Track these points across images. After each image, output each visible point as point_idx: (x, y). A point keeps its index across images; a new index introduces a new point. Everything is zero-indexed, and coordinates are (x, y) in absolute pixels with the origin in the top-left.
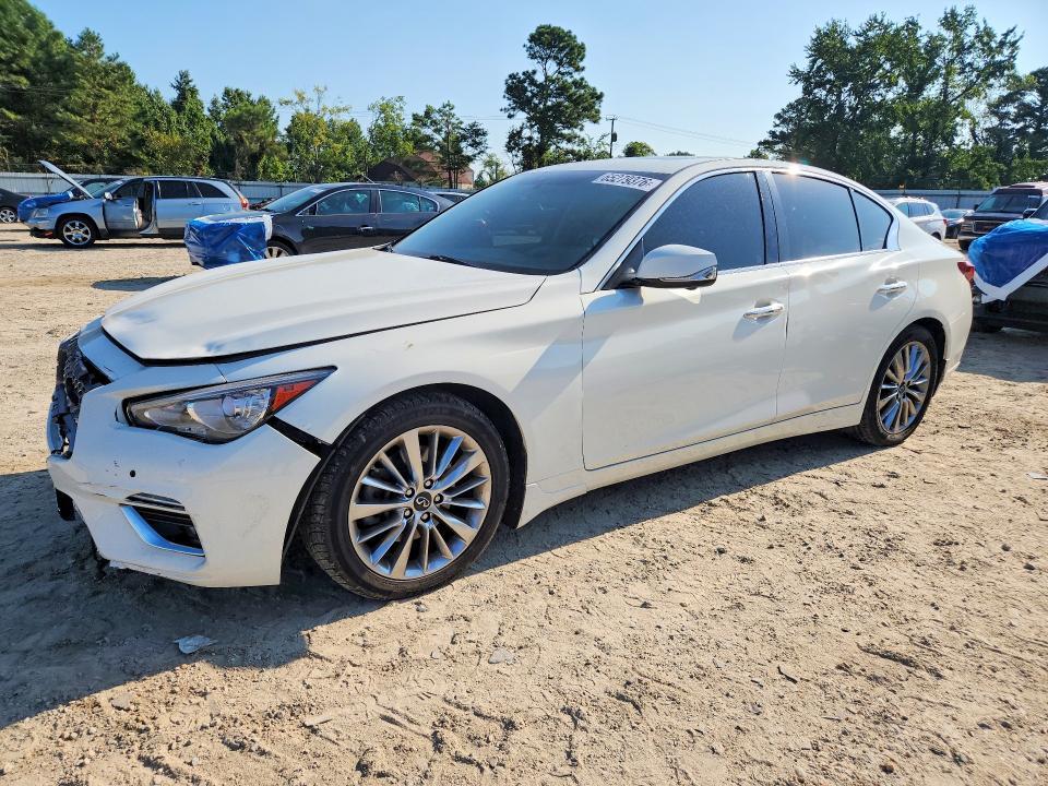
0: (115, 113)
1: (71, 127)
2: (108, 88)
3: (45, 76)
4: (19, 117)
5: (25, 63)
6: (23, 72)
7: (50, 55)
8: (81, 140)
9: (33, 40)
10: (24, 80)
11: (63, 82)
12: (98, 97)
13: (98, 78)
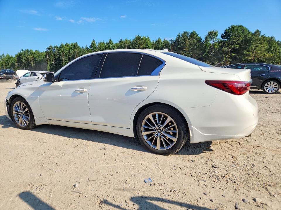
0: (260, 50)
1: (247, 55)
2: (259, 44)
3: (244, 44)
4: (235, 55)
5: (239, 42)
6: (238, 44)
7: (246, 38)
8: (250, 58)
9: (243, 36)
10: (238, 46)
11: (248, 44)
12: (256, 46)
13: (257, 42)
